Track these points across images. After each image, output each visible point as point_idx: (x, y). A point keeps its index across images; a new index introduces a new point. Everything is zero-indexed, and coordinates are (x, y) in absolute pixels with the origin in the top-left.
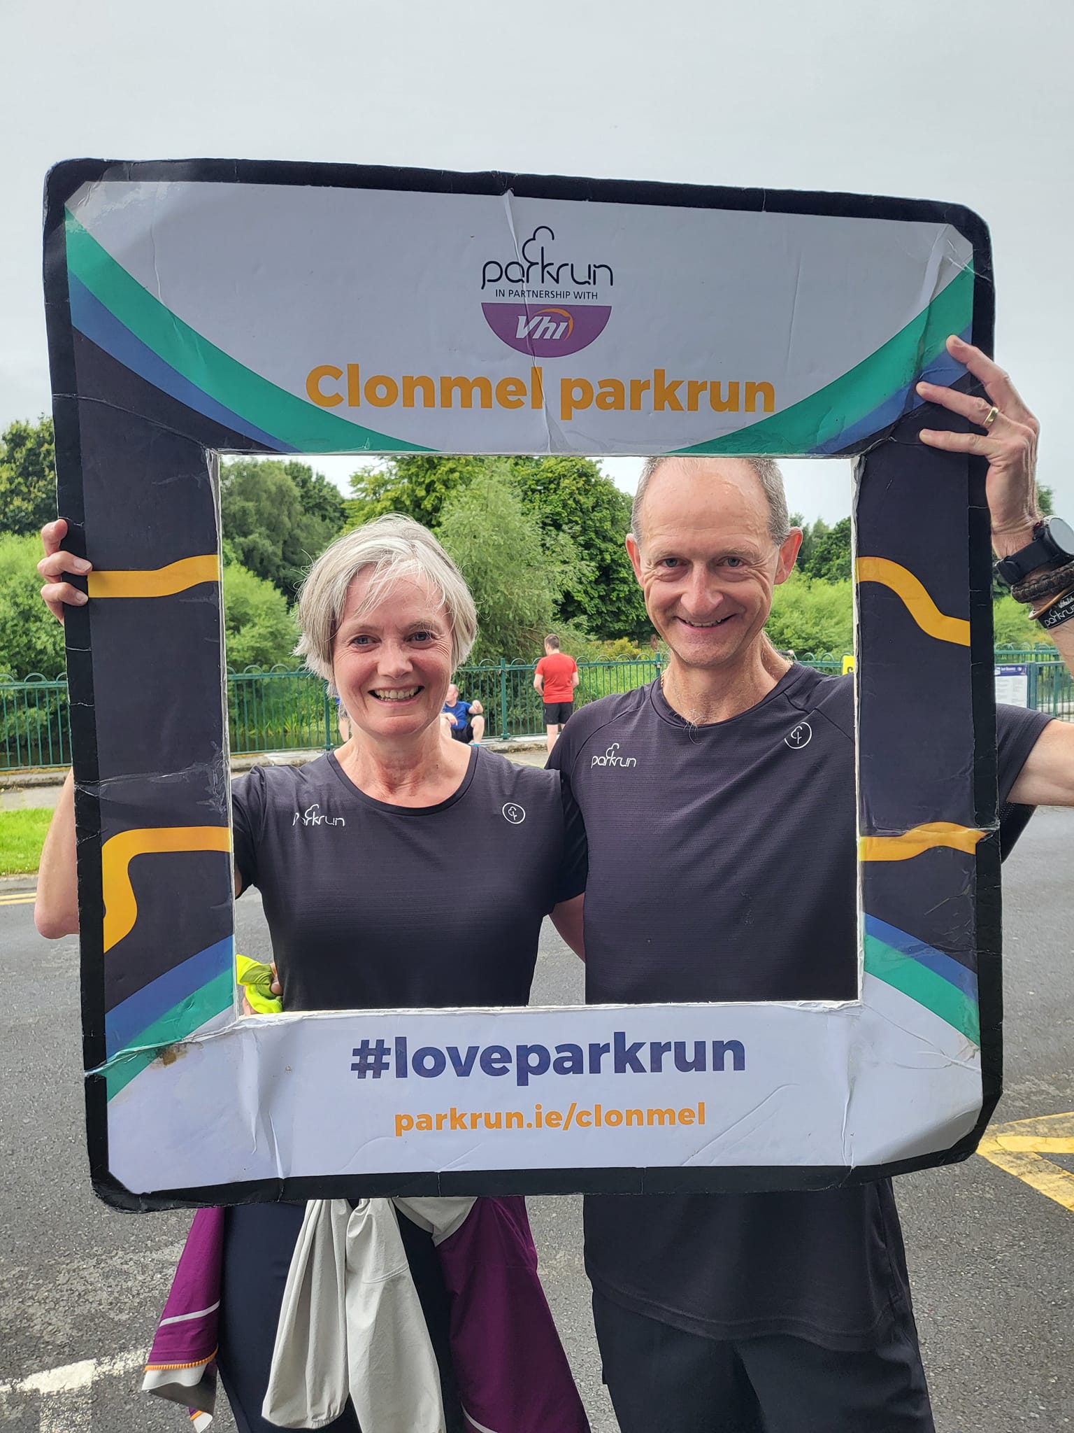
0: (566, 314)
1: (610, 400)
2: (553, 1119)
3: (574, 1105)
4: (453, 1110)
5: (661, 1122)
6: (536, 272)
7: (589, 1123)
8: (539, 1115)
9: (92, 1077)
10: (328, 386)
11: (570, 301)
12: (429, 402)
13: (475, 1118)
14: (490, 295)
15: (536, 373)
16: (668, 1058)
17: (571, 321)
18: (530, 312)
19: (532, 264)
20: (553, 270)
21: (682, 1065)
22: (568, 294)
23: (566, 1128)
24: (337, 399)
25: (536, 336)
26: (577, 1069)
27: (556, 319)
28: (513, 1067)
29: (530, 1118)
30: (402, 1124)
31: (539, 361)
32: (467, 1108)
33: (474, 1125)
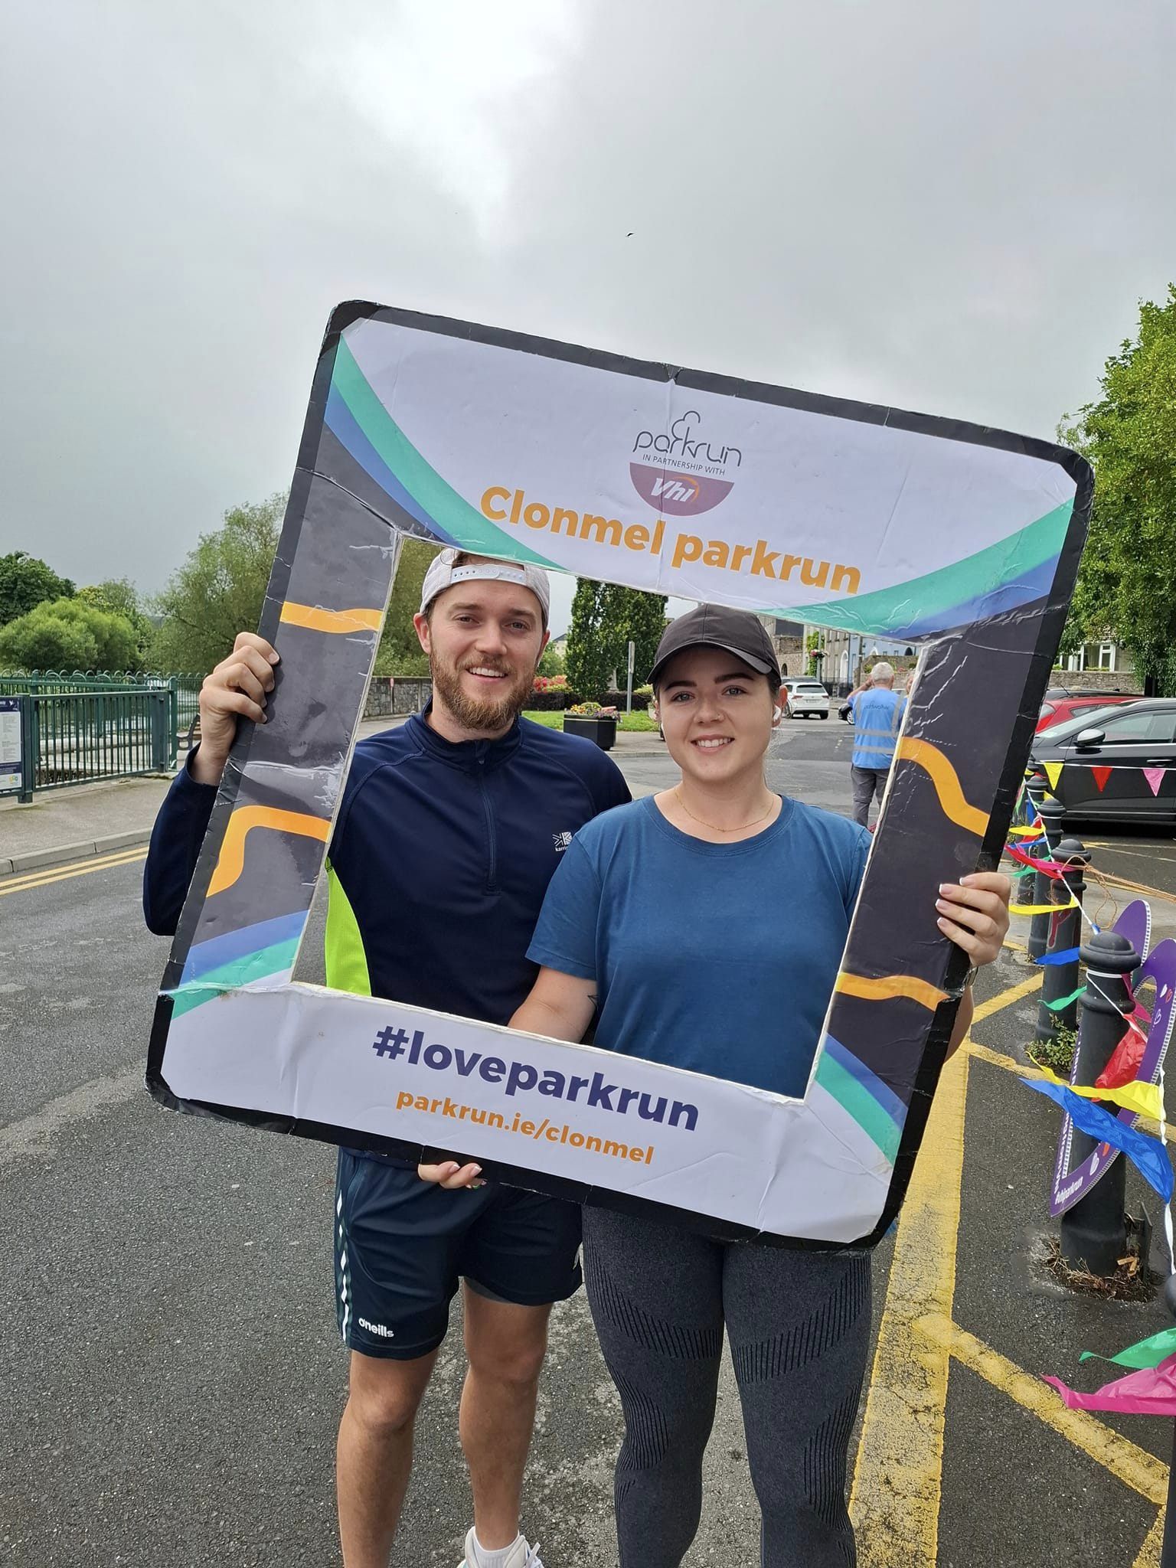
0: (695, 483)
1: (715, 558)
2: (527, 1128)
3: (547, 1121)
4: (448, 1100)
5: (615, 1153)
6: (679, 445)
7: (555, 1139)
8: (516, 1122)
9: (164, 997)
10: (497, 503)
11: (702, 473)
12: (571, 531)
13: (464, 1110)
14: (638, 458)
15: (661, 525)
16: (634, 1105)
17: (698, 490)
18: (667, 476)
19: (677, 439)
20: (693, 446)
21: (644, 1112)
22: (701, 467)
23: (536, 1137)
24: (502, 514)
25: (667, 496)
26: (557, 1093)
27: (686, 485)
28: (505, 1078)
29: (509, 1121)
30: (404, 1100)
31: (665, 517)
32: (460, 1102)
33: (462, 1116)
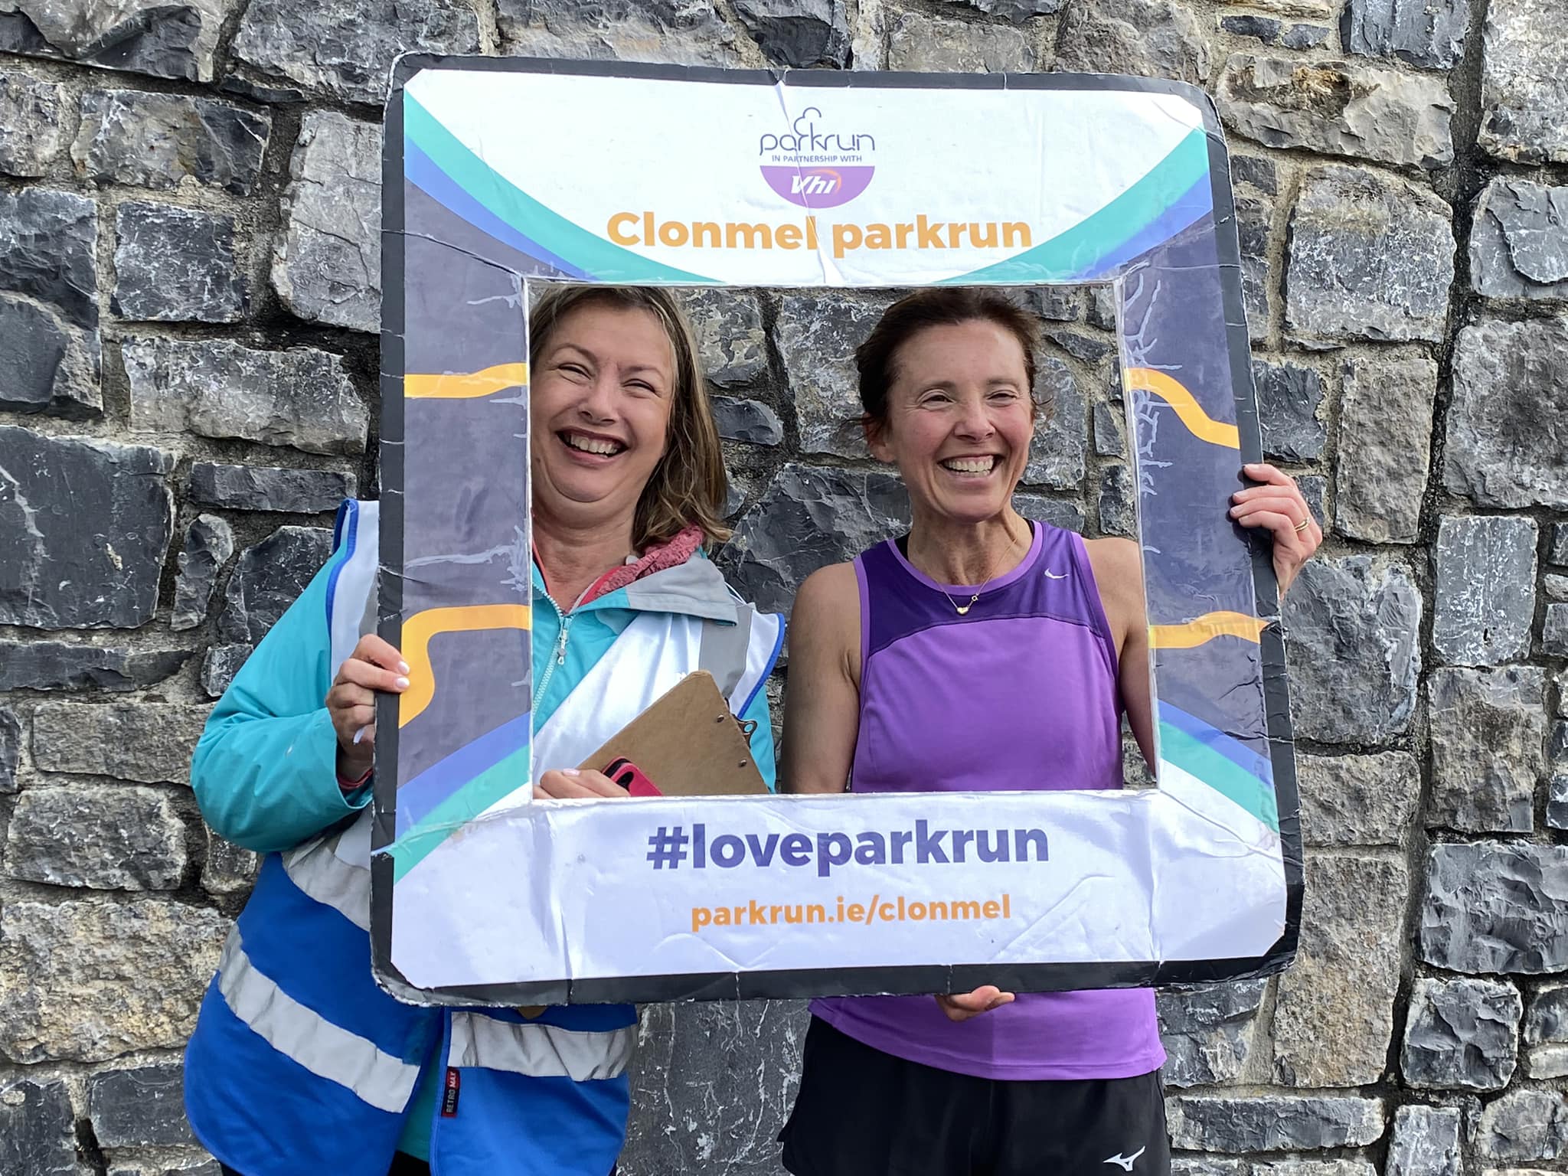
0: (835, 174)
1: (878, 241)
2: (854, 912)
3: (876, 898)
4: (753, 903)
5: (966, 915)
6: (806, 142)
7: (892, 917)
8: (840, 908)
9: (381, 856)
10: (626, 229)
11: (838, 163)
12: (716, 243)
13: (774, 911)
14: (767, 160)
15: (811, 220)
17: (840, 180)
18: (804, 172)
19: (803, 136)
20: (822, 140)
22: (835, 158)
23: (869, 921)
24: (634, 240)
25: (810, 191)
27: (826, 178)
29: (831, 911)
30: (700, 918)
31: (815, 212)
32: (764, 901)
33: (774, 920)
